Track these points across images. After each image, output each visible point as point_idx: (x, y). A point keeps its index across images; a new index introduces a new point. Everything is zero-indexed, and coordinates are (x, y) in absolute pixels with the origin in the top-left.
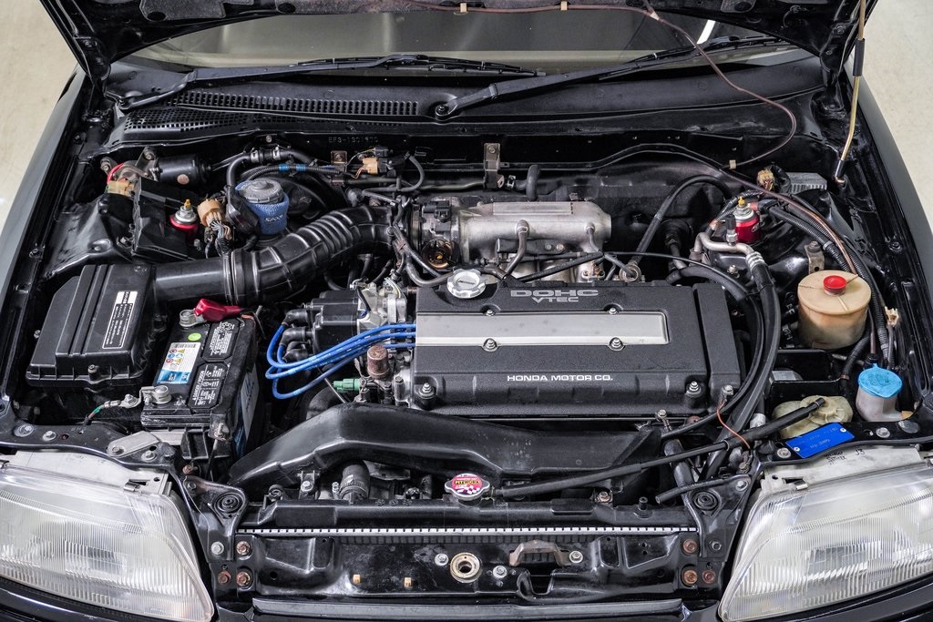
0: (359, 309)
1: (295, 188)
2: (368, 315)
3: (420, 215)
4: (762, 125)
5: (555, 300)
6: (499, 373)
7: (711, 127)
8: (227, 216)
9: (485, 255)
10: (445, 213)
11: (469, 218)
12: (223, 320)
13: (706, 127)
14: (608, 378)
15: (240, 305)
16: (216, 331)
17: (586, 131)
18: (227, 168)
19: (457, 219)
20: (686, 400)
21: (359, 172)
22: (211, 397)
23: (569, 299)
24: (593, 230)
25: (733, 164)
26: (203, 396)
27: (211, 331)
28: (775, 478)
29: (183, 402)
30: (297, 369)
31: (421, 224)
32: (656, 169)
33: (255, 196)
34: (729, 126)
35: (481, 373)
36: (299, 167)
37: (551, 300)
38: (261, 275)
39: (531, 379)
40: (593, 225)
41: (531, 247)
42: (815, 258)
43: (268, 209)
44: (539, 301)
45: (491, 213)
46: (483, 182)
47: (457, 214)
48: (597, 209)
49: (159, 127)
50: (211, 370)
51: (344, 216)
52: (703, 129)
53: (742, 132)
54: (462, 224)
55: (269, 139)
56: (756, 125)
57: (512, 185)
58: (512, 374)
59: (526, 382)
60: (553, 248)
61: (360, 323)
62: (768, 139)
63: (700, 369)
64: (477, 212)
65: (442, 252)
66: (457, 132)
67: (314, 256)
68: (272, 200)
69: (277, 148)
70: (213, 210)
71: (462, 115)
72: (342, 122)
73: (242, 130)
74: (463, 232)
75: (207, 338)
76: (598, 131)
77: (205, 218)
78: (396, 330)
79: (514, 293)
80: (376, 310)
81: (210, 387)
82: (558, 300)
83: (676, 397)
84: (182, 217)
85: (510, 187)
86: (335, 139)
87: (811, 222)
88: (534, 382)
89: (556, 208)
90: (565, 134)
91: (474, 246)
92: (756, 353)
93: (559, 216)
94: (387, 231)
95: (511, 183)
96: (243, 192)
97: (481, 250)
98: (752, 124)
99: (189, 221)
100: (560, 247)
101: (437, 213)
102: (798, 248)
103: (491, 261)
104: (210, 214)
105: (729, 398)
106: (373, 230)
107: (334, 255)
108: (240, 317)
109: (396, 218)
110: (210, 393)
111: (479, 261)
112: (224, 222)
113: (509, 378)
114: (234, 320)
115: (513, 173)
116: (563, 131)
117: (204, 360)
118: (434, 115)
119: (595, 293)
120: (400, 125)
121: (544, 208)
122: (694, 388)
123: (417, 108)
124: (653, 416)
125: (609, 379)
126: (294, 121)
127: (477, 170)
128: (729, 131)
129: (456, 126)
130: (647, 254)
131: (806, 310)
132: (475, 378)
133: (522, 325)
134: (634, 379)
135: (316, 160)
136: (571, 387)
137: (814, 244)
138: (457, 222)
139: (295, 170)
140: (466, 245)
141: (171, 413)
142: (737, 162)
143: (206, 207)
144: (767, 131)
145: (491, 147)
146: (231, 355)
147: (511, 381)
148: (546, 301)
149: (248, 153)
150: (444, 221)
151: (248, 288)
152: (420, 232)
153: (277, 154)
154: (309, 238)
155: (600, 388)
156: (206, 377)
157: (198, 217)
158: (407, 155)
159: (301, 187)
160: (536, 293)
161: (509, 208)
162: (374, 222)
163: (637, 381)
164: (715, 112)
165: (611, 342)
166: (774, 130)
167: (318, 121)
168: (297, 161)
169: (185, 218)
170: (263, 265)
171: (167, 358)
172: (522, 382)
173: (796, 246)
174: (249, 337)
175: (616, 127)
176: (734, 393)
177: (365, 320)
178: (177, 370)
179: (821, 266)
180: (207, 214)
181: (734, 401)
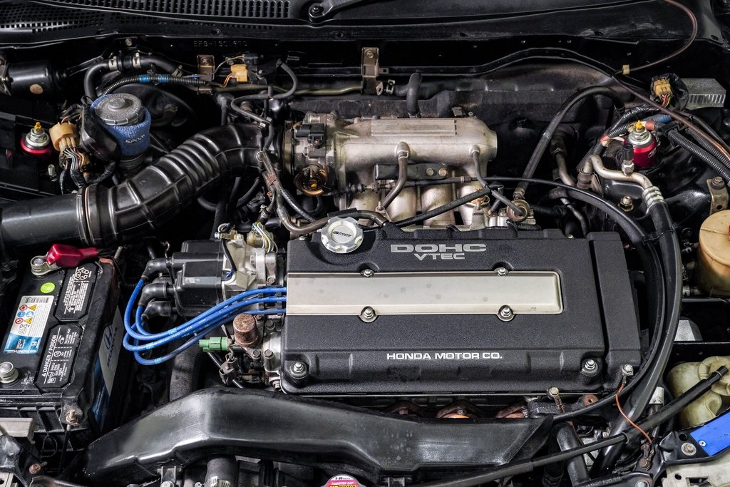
0: (224, 269)
1: (160, 95)
2: (234, 277)
3: (293, 137)
4: (659, 26)
5: (439, 257)
6: (377, 350)
7: (605, 31)
8: (81, 144)
9: (363, 178)
10: (319, 138)
11: (345, 140)
12: (79, 266)
13: (601, 30)
14: (496, 356)
15: (97, 247)
16: (72, 280)
17: (471, 36)
18: (85, 72)
19: (332, 143)
20: (581, 377)
21: (228, 79)
22: (63, 372)
23: (455, 255)
24: (478, 154)
25: (626, 70)
26: (54, 371)
27: (65, 280)
28: (678, 477)
29: (32, 379)
30: (156, 343)
31: (293, 147)
32: (543, 72)
33: (112, 117)
34: (625, 29)
35: (359, 350)
36: (161, 78)
37: (434, 258)
38: (118, 217)
39: (413, 357)
40: (479, 149)
41: (411, 172)
42: (718, 196)
43: (127, 132)
44: (421, 258)
45: (368, 134)
46: (361, 87)
47: (332, 136)
48: (483, 128)
49: (8, 27)
50: (63, 334)
51: (210, 141)
52: (597, 33)
53: (638, 35)
54: (338, 148)
55: (129, 42)
56: (653, 27)
57: (391, 91)
58: (391, 351)
59: (408, 360)
60: (436, 173)
61: (225, 286)
62: (666, 43)
63: (598, 345)
64: (354, 132)
65: (317, 179)
66: (333, 37)
67: (176, 192)
68: (132, 121)
69: (137, 55)
70: (65, 136)
71: (338, 17)
72: (208, 24)
73: (99, 33)
74: (339, 155)
75: (61, 288)
76: (484, 36)
77: (58, 144)
78: (265, 295)
79: (394, 248)
80: (244, 266)
81: (62, 357)
82: (443, 258)
83: (570, 374)
84: (32, 142)
85: (389, 93)
86: (200, 43)
87: (716, 153)
88: (416, 361)
89: (438, 127)
90: (448, 39)
91: (350, 169)
92: (657, 322)
93: (441, 137)
94: (257, 155)
95: (390, 88)
96: (100, 111)
97: (358, 173)
98: (649, 25)
99: (41, 145)
100: (443, 172)
101: (311, 138)
102: (699, 182)
103: (369, 187)
104: (63, 140)
105: (629, 378)
106: (241, 154)
107: (198, 189)
108: (98, 260)
109: (267, 140)
110: (61, 367)
111: (356, 187)
112: (79, 149)
113: (388, 356)
114: (92, 265)
115: (393, 78)
116: (446, 36)
117: (58, 320)
118: (307, 17)
119: (482, 248)
120: (271, 27)
121: (426, 127)
122: (591, 366)
123: (289, 7)
124: (545, 392)
125: (498, 357)
126: (155, 22)
127: (354, 75)
128: (625, 35)
129: (333, 29)
130: (535, 181)
131: (708, 259)
132: (351, 355)
133: (403, 290)
134: (525, 357)
135: (180, 67)
136: (456, 366)
137: (718, 180)
138: (332, 147)
139: (157, 81)
140: (343, 169)
141: (18, 392)
142: (630, 68)
143: (57, 131)
144: (665, 34)
145: (369, 52)
146: (86, 313)
147: (391, 360)
148: (429, 258)
149: (106, 59)
150: (318, 147)
151: (104, 229)
152: (293, 155)
153: (137, 62)
154: (170, 172)
155: (488, 367)
156: (58, 344)
157: (50, 141)
158: (279, 62)
159: (166, 93)
160: (419, 248)
161: (388, 127)
162: (244, 144)
163: (529, 357)
164: (610, 11)
165: (500, 311)
166: (673, 33)
167: (182, 22)
168: (160, 71)
169: (37, 141)
170: (121, 205)
171: (17, 317)
172: (403, 361)
173: (697, 179)
174: (107, 289)
175: (504, 31)
176: (634, 373)
177: (231, 282)
178: (26, 335)
179: (724, 205)
180: (60, 140)
181: (633, 382)
